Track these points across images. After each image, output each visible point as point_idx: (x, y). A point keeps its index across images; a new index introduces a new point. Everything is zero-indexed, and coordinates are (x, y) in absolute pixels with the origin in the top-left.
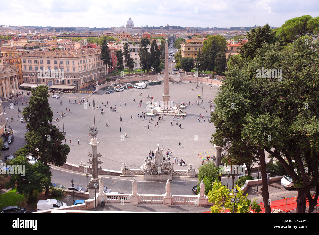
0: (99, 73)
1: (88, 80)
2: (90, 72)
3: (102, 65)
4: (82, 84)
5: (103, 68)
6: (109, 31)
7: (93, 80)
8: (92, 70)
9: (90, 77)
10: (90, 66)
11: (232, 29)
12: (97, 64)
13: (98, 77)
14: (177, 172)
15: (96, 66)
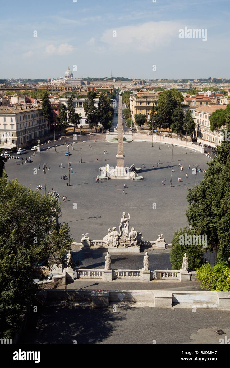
0: (40, 131)
1: (28, 139)
2: (30, 130)
3: (43, 122)
4: (22, 143)
5: (45, 125)
6: (44, 83)
7: (34, 138)
8: (32, 128)
9: (30, 136)
10: (30, 123)
11: (184, 81)
12: (37, 121)
13: (39, 136)
14: (144, 244)
15: (36, 123)
